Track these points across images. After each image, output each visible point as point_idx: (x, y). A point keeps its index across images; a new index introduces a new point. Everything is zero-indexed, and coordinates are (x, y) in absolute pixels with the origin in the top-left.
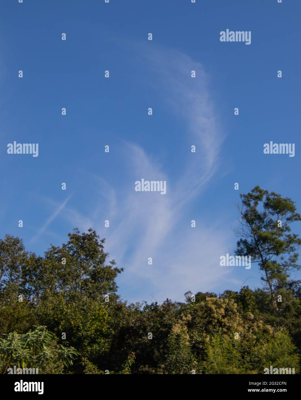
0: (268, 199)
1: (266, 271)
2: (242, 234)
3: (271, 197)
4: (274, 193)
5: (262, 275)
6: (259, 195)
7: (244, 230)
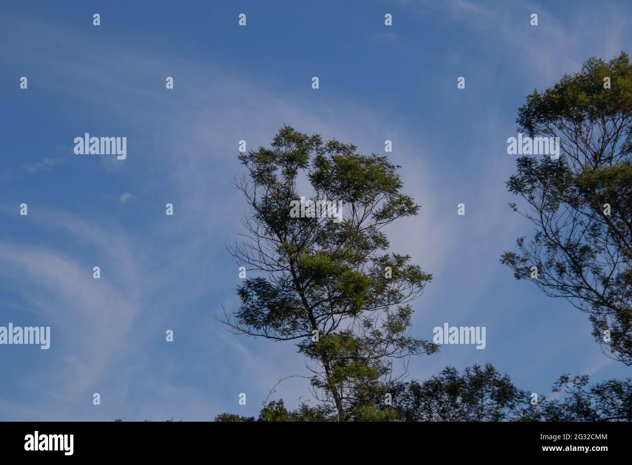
0: (320, 162)
1: (325, 359)
2: (257, 263)
3: (327, 156)
4: (337, 143)
5: (315, 372)
6: (295, 151)
7: (264, 250)
